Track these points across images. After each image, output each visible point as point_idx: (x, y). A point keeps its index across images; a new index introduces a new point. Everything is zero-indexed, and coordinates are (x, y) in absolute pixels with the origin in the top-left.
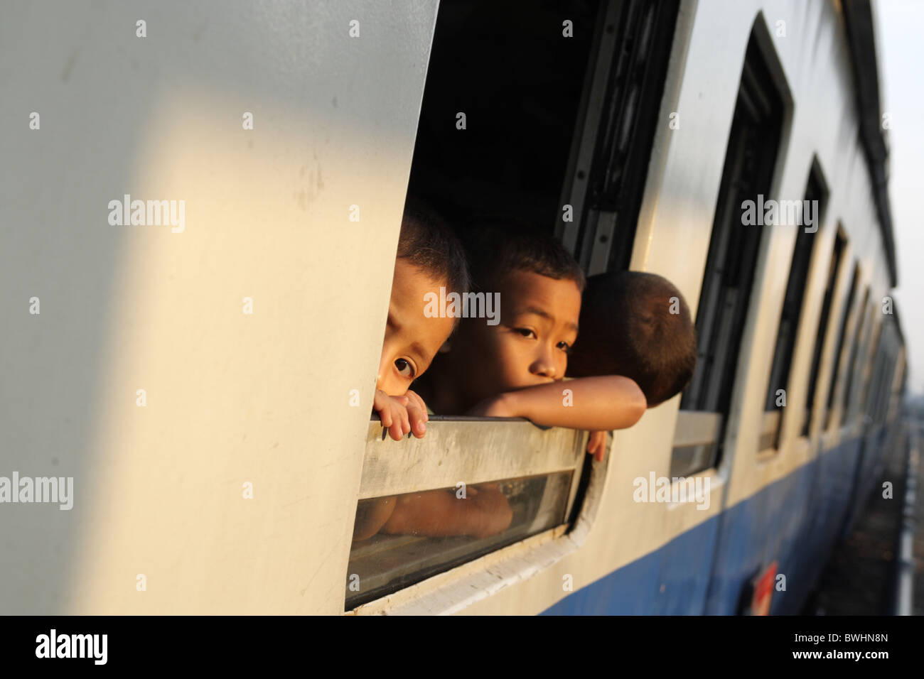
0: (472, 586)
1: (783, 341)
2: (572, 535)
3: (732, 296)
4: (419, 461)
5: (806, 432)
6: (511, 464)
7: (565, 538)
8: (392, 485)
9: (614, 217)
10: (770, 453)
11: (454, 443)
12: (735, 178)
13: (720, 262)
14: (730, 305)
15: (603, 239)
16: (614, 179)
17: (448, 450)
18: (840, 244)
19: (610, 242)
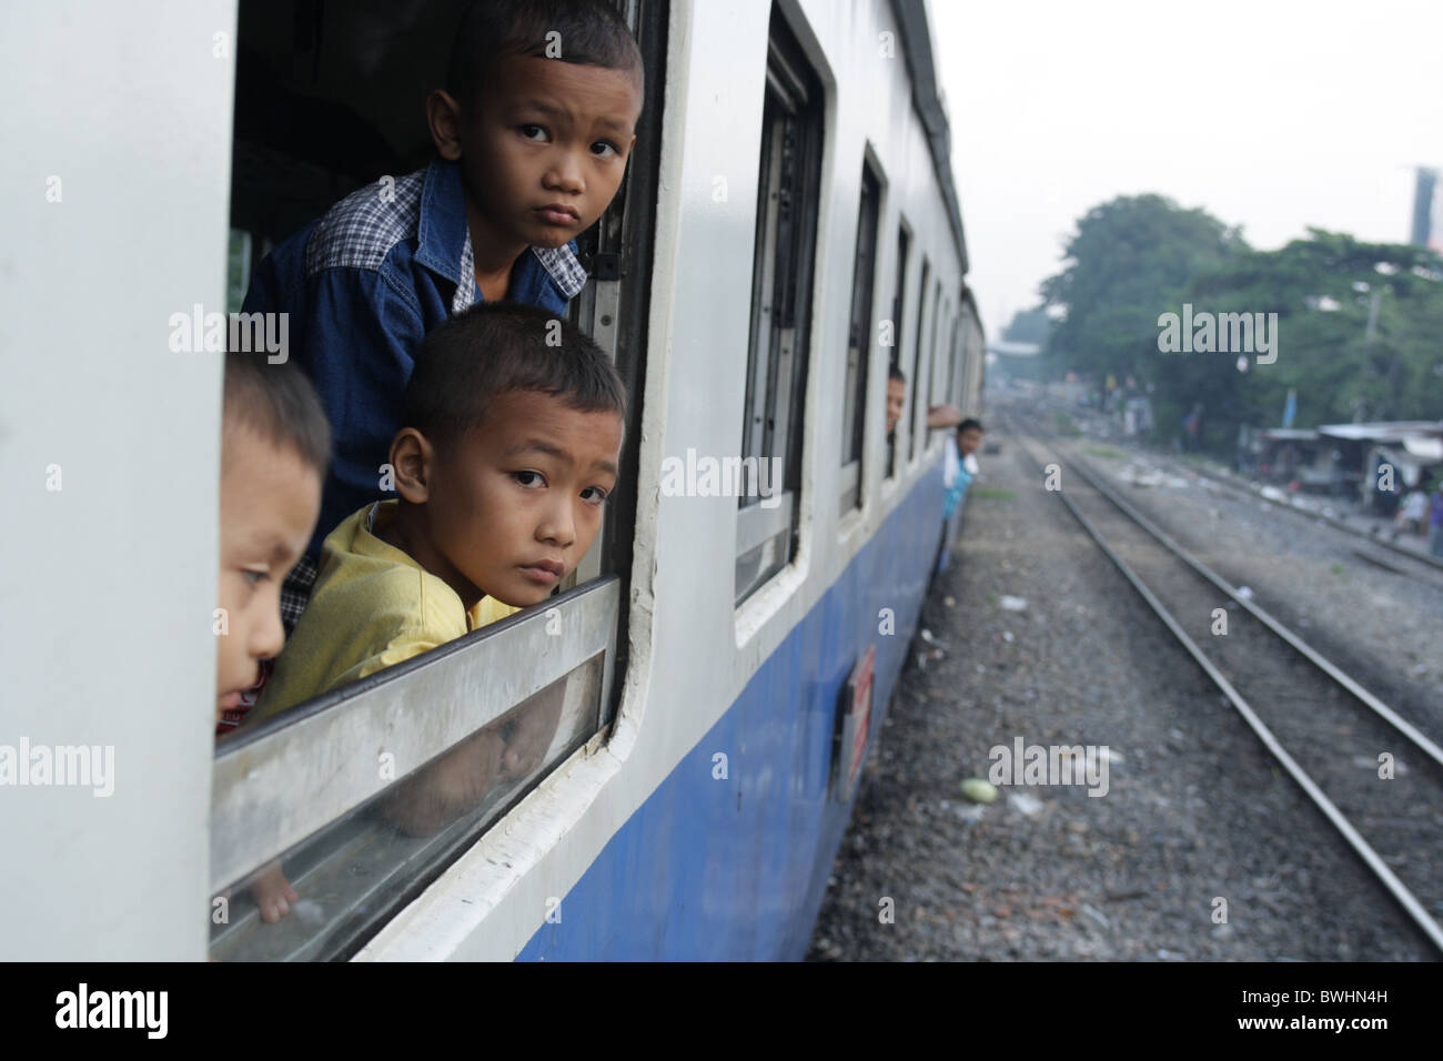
0: (464, 901)
1: (854, 372)
2: (613, 743)
3: (788, 339)
4: (340, 768)
5: (890, 472)
6: (505, 691)
7: (602, 751)
8: (292, 829)
9: (617, 286)
10: (853, 513)
11: (400, 711)
12: (774, 187)
13: (767, 298)
14: (786, 352)
15: (606, 321)
16: (611, 234)
17: (391, 726)
18: (904, 238)
19: (615, 323)
